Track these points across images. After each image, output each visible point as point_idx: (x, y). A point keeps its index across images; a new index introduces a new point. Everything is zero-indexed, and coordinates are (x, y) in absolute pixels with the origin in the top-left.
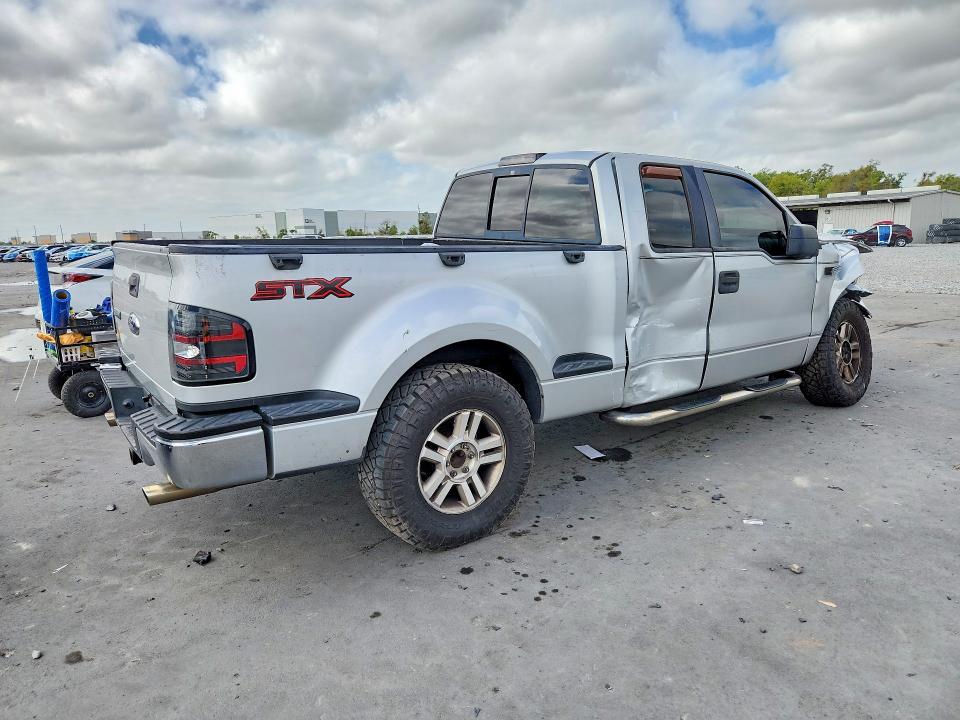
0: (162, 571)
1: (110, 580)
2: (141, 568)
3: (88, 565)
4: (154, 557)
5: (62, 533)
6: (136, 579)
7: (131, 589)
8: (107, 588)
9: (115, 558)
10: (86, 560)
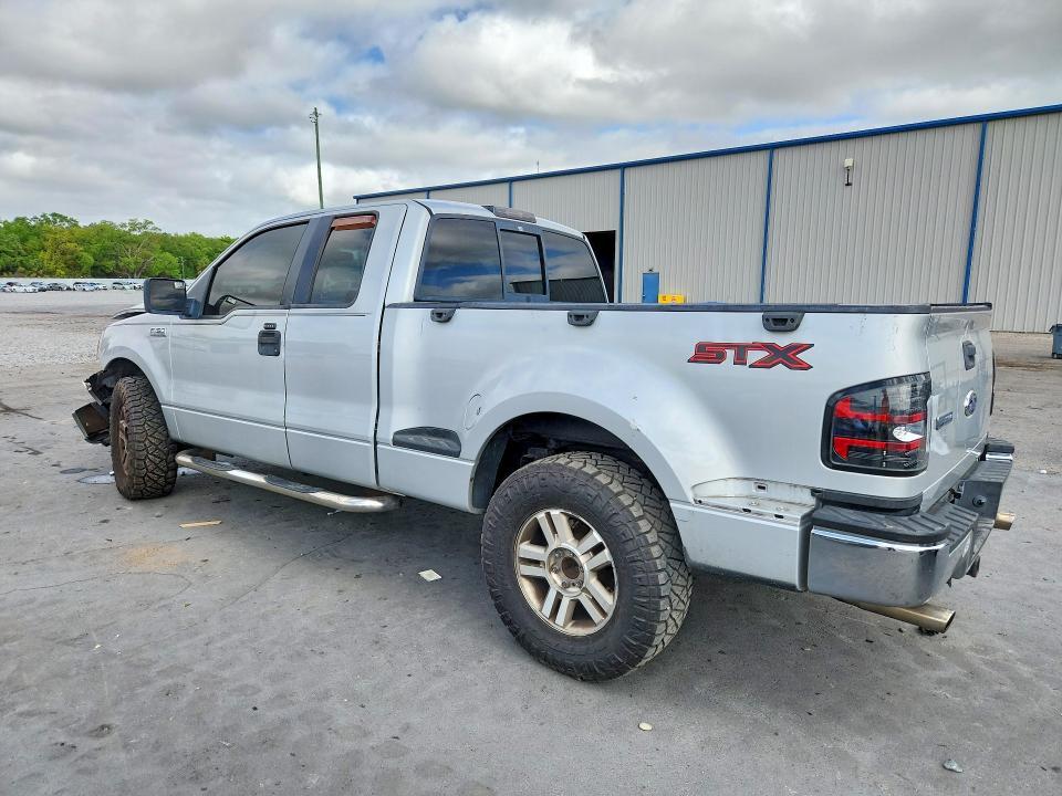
0: (972, 649)
1: (1025, 671)
2: (986, 663)
3: (1037, 700)
4: (965, 664)
5: (1050, 771)
6: (999, 655)
7: (1010, 651)
8: (1032, 666)
9: (1004, 689)
10: (1037, 708)
